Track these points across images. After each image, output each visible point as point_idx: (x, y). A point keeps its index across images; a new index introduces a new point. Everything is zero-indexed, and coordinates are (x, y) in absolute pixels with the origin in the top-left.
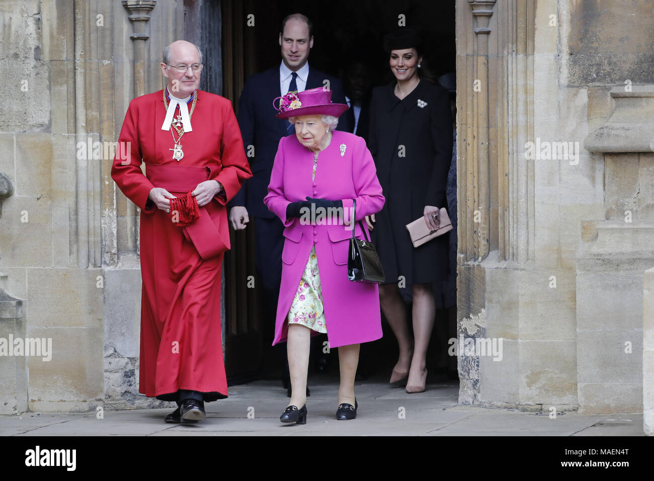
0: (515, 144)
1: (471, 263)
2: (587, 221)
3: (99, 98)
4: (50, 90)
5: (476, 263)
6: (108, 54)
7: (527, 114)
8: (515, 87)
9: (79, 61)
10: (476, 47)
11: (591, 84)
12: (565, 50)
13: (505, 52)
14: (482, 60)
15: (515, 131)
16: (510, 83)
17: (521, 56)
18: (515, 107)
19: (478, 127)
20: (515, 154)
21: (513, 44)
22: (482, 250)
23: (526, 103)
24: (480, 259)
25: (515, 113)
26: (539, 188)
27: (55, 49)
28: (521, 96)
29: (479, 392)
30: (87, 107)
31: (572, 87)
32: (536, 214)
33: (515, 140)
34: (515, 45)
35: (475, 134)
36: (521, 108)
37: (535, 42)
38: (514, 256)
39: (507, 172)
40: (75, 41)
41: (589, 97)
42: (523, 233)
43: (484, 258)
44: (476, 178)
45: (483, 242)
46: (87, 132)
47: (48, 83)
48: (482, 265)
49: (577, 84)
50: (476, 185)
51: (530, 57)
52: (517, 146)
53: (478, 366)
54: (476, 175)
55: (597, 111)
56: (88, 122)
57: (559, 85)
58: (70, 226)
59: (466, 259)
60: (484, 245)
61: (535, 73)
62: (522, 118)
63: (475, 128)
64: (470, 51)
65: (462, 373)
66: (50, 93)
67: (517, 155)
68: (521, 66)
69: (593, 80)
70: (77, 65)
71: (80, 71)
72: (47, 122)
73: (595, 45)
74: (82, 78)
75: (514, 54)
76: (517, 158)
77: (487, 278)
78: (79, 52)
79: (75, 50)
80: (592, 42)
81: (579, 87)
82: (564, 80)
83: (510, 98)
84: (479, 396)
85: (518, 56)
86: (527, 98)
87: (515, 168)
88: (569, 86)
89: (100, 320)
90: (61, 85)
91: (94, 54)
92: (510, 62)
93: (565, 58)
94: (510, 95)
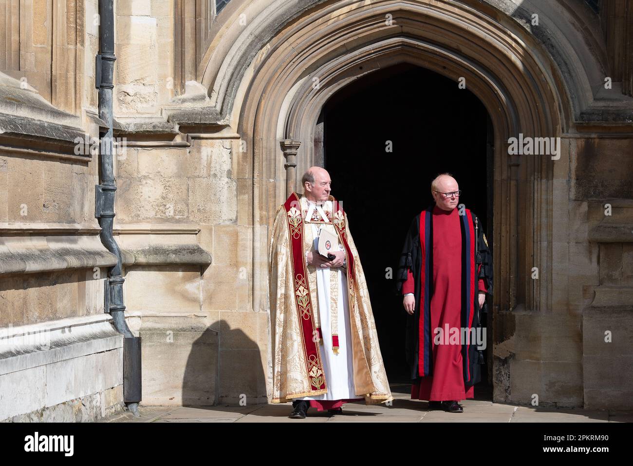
0: (539, 236)
1: (504, 312)
2: (586, 286)
3: (267, 203)
4: (237, 197)
5: (508, 312)
6: (272, 176)
7: (547, 217)
8: (539, 200)
9: (256, 179)
10: (509, 174)
11: (590, 199)
12: (573, 176)
13: (532, 178)
14: (513, 183)
15: (539, 228)
16: (536, 197)
17: (544, 181)
18: (539, 212)
19: (510, 225)
20: (539, 243)
21: (538, 173)
22: (512, 303)
23: (547, 211)
24: (511, 309)
25: (539, 217)
26: (555, 264)
27: (241, 171)
28: (544, 205)
29: (510, 394)
30: (261, 208)
31: (578, 200)
32: (553, 281)
33: (539, 233)
34: (540, 174)
35: (508, 229)
36: (544, 213)
37: (554, 172)
38: (538, 308)
39: (533, 254)
40: (253, 166)
41: (589, 207)
42: (544, 293)
43: (514, 309)
44: (508, 258)
45: (513, 299)
46: (260, 225)
47: (235, 193)
48: (513, 313)
49: (580, 199)
50: (508, 262)
51: (550, 181)
52: (540, 238)
53: (509, 377)
54: (508, 255)
55: (594, 216)
56: (261, 218)
57: (569, 199)
58: (249, 285)
59: (500, 309)
60: (514, 300)
61: (553, 192)
62: (544, 220)
63: (508, 226)
64: (504, 176)
65: (497, 382)
66: (237, 199)
67: (540, 244)
68: (544, 187)
69: (591, 197)
70: (254, 181)
71: (256, 186)
72: (235, 218)
73: (594, 174)
74: (258, 190)
75: (539, 179)
76: (541, 245)
77: (517, 321)
78: (256, 174)
79: (253, 173)
80: (591, 172)
81: (582, 201)
82: (572, 196)
83: (536, 207)
84: (510, 397)
85: (543, 180)
86: (547, 207)
87: (539, 251)
88: (575, 200)
89: (266, 345)
90: (244, 194)
91: (264, 175)
92: (536, 184)
93: (573, 182)
94: (536, 205)
